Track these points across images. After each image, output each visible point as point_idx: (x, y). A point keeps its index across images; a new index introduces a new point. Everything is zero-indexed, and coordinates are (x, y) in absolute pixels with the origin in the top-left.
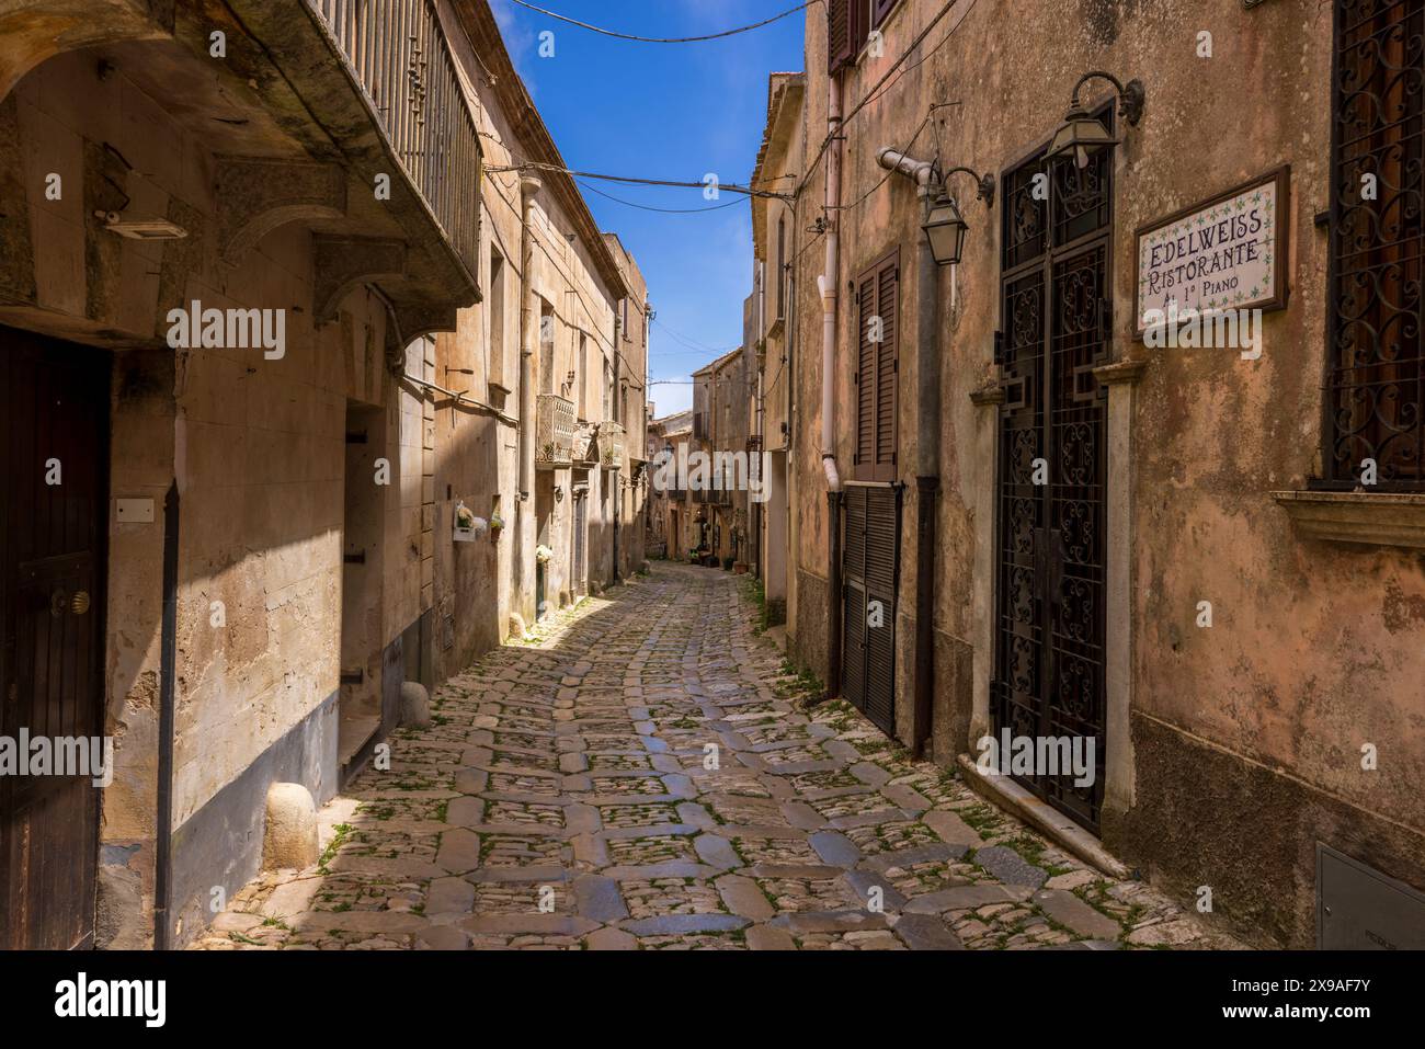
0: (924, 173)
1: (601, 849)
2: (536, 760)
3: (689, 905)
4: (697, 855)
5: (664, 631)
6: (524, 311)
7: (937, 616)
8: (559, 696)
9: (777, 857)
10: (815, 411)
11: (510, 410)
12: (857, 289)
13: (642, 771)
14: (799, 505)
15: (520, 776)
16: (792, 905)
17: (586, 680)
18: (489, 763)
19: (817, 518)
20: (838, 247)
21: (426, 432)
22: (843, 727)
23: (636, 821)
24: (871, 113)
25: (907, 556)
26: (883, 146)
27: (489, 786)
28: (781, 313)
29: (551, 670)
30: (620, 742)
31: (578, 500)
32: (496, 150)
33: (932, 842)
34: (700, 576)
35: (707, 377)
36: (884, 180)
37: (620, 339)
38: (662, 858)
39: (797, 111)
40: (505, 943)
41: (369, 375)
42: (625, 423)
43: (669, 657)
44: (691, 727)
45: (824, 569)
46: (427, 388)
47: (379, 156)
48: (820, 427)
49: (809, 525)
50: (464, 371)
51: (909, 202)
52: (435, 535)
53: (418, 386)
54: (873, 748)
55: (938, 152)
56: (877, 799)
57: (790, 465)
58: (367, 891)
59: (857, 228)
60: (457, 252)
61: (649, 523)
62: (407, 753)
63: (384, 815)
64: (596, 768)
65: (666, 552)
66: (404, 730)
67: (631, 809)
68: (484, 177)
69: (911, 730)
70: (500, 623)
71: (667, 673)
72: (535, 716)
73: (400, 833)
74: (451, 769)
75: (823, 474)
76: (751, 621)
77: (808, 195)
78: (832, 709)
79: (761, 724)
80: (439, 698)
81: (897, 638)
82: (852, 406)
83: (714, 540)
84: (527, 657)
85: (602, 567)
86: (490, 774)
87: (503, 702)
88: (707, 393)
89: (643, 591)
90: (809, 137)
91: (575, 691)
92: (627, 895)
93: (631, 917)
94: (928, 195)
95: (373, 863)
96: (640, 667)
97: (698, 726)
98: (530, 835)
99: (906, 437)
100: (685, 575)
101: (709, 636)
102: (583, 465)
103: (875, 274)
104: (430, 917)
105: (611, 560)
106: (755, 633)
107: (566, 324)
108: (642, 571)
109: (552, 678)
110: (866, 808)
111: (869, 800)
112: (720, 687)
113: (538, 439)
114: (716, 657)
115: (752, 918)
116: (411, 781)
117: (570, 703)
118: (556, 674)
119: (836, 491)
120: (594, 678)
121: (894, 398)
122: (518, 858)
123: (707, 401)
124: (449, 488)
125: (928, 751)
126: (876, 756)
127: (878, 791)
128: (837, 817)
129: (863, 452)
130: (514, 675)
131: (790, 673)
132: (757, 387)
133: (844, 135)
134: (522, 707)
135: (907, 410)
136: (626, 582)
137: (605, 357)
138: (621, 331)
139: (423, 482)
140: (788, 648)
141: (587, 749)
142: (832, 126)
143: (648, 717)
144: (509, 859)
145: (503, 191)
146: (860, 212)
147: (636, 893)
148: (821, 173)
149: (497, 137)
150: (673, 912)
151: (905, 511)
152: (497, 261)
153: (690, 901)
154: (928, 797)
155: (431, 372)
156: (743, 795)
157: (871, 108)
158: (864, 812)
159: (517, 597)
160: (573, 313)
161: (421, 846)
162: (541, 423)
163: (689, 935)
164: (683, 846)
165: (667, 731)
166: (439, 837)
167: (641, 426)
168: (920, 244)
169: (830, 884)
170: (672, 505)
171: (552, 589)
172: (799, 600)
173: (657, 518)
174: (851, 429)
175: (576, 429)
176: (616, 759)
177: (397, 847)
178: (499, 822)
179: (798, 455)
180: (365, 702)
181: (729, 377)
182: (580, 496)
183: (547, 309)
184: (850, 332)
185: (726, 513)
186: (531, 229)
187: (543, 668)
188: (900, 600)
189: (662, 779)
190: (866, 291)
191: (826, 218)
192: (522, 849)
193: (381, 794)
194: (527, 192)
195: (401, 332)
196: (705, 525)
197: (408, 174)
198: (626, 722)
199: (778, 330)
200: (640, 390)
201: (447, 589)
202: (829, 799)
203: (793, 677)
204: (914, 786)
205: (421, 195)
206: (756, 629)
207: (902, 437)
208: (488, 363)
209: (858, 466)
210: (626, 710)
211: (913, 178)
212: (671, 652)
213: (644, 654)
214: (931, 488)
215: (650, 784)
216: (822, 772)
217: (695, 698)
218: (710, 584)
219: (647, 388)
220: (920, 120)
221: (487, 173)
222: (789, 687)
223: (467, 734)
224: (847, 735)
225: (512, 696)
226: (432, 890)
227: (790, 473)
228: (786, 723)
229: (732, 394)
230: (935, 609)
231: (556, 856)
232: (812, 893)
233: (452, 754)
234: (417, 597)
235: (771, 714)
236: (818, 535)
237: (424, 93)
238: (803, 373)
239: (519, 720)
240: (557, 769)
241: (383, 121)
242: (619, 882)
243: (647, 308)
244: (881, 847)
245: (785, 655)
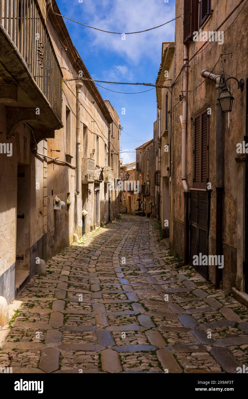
0: (218, 79)
1: (105, 320)
2: (83, 287)
3: (136, 341)
4: (139, 323)
5: (126, 240)
6: (77, 129)
7: (224, 237)
8: (90, 263)
9: (167, 324)
10: (179, 163)
11: (73, 164)
12: (194, 120)
13: (119, 291)
14: (174, 196)
15: (77, 293)
16: (173, 342)
17: (100, 257)
18: (67, 288)
19: (180, 201)
20: (187, 105)
21: (45, 172)
22: (190, 276)
23: (117, 310)
24: (199, 57)
25: (212, 215)
26: (203, 69)
27: (67, 296)
28: (167, 129)
29: (88, 254)
30: (112, 280)
31: (96, 194)
32: (68, 73)
33: (223, 319)
34: (138, 220)
35: (141, 149)
36: (204, 82)
37: (110, 137)
38: (127, 323)
39: (172, 57)
40: (72, 354)
41: (25, 154)
42: (112, 167)
43: (128, 249)
44: (136, 275)
45: (183, 219)
46: (45, 157)
47: (28, 80)
48: (181, 169)
49: (177, 203)
50: (57, 151)
51: (213, 89)
52: (48, 208)
53: (41, 157)
54: (201, 284)
55: (223, 71)
56: (203, 303)
57: (170, 182)
58: (25, 335)
59: (194, 98)
60: (55, 111)
61: (121, 201)
62: (39, 284)
63: (31, 306)
64: (103, 290)
65: (127, 211)
66: (37, 276)
67: (115, 305)
68: (63, 83)
69: (214, 277)
70: (70, 237)
71: (127, 255)
72: (82, 271)
73: (36, 313)
74: (54, 290)
75: (182, 186)
76: (157, 236)
77: (176, 87)
78: (186, 269)
79: (161, 274)
80: (49, 264)
81: (209, 244)
82: (192, 162)
83: (143, 207)
84: (79, 249)
85: (105, 217)
86: (67, 292)
87: (71, 265)
88: (141, 155)
89: (119, 225)
90: (177, 66)
91: (96, 261)
92: (115, 337)
93: (116, 345)
94: (219, 87)
95: (27, 324)
96: (119, 253)
97: (139, 275)
98: (81, 314)
99: (212, 173)
100: (133, 219)
101: (142, 242)
102: (98, 182)
103: (200, 115)
104: (47, 344)
105: (108, 214)
106: (158, 241)
107: (92, 133)
108: (118, 218)
109: (88, 257)
110: (199, 306)
111: (200, 303)
112: (146, 260)
113: (82, 173)
114: (145, 249)
115: (159, 347)
116: (40, 294)
117: (94, 266)
118: (89, 255)
119: (187, 192)
120: (102, 257)
121: (207, 159)
122: (77, 322)
123: (141, 158)
124: (52, 191)
125: (221, 285)
126: (202, 287)
127: (203, 300)
128: (188, 309)
129: (196, 178)
130: (75, 256)
131: (171, 256)
132: (158, 153)
133: (189, 65)
134: (78, 267)
135: (212, 163)
136: (113, 222)
137: (105, 144)
138: (111, 134)
139: (44, 189)
140: (170, 246)
141: (100, 283)
142: (185, 62)
143: (121, 271)
144: (74, 323)
145: (70, 87)
146: (195, 93)
147: (118, 336)
148: (181, 79)
149: (68, 69)
150: (131, 343)
151: (212, 199)
152: (68, 112)
153: (137, 339)
154: (221, 302)
155: (46, 151)
156: (155, 300)
157: (199, 56)
158: (198, 307)
159: (76, 228)
160: (94, 129)
161: (44, 318)
162: (84, 167)
163: (136, 352)
164: (134, 319)
165: (128, 276)
166: (50, 314)
167: (118, 167)
168: (217, 104)
169: (186, 334)
170: (129, 195)
171: (88, 225)
172: (174, 230)
173: (124, 199)
174: (192, 170)
175: (96, 169)
176: (110, 286)
177: (36, 318)
178: (71, 309)
179: (173, 179)
180: (24, 266)
181: (148, 149)
182: (97, 192)
183: (85, 128)
184: (191, 135)
185: (147, 198)
186: (80, 100)
187: (85, 253)
188: (210, 231)
189: (126, 294)
190: (197, 121)
191: (183, 95)
192: (78, 319)
193: (30, 299)
194: (78, 87)
195: (36, 139)
196: (140, 202)
197: (38, 86)
198: (113, 273)
199: (166, 134)
200: (117, 155)
201: (52, 226)
202: (185, 302)
203: (172, 257)
204: (216, 298)
205: (42, 93)
206: (159, 239)
207: (210, 173)
208: (65, 147)
209: (195, 183)
210: (114, 269)
211: (214, 81)
212: (129, 247)
213: (119, 248)
214: (221, 192)
215: (122, 296)
216: (183, 293)
217: (138, 264)
218: (142, 222)
219: (120, 154)
220: (217, 61)
221: (64, 82)
222: (171, 261)
223: (59, 277)
224: (192, 279)
225: (74, 263)
226: (47, 334)
227: (170, 185)
228: (170, 274)
229: (149, 156)
230: (222, 235)
231: (90, 322)
232: (180, 337)
233: (54, 284)
234: (42, 229)
235: (164, 271)
236: (180, 207)
237: (43, 57)
238: (175, 150)
239: (77, 272)
240: (90, 290)
241: (29, 69)
242: (112, 332)
243: (120, 126)
244: (204, 321)
245: (169, 249)
